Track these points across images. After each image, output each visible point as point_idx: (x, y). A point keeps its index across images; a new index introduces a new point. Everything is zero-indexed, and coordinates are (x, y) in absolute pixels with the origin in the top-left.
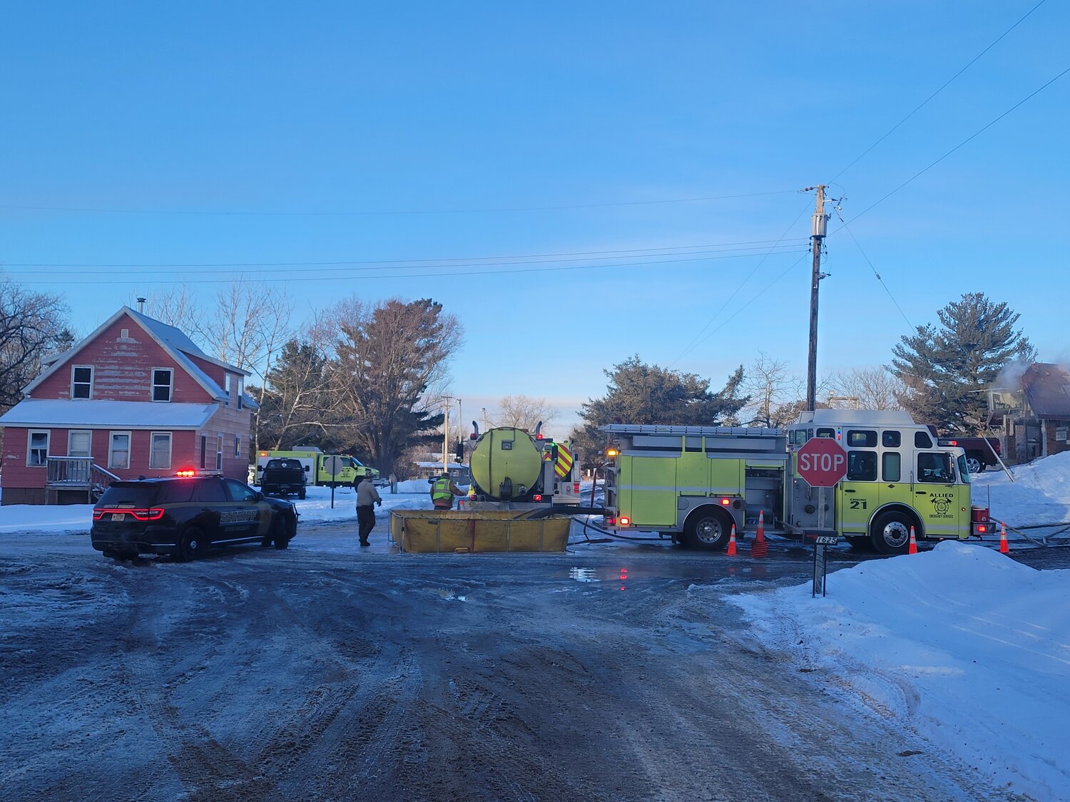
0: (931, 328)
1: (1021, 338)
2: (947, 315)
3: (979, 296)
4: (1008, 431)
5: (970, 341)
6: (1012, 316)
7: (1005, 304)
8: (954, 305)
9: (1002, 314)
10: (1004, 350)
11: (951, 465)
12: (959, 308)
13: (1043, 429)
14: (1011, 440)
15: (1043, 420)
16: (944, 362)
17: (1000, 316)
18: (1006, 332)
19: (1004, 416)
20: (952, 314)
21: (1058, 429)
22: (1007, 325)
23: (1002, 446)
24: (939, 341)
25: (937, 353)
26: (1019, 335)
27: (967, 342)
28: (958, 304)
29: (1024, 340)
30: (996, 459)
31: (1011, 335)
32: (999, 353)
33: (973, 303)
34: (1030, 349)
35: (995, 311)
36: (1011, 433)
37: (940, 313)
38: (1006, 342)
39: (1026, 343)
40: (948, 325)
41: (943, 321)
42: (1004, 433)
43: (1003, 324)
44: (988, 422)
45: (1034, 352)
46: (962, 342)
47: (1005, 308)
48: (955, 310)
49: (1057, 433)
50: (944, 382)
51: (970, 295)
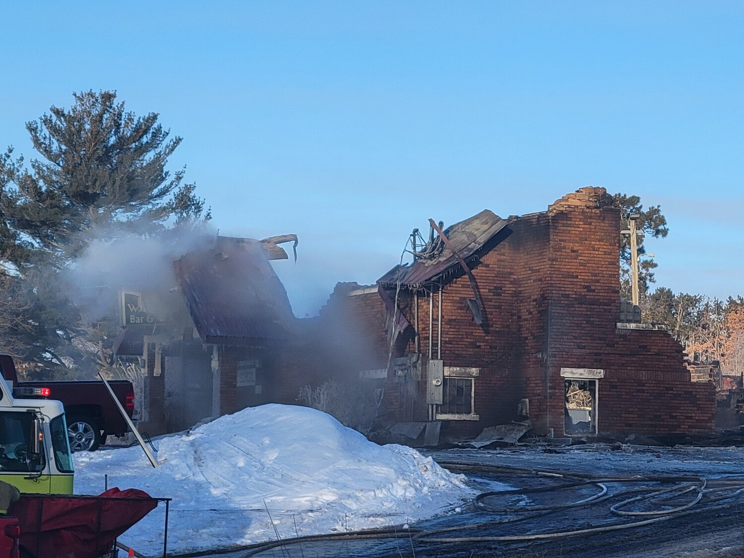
0: (14, 157)
1: (182, 184)
2: (46, 132)
3: (108, 97)
4: (151, 368)
5: (87, 187)
6: (167, 141)
7: (155, 117)
8: (58, 113)
9: (149, 135)
10: (150, 206)
11: (38, 436)
12: (70, 120)
13: (215, 364)
14: (155, 384)
15: (215, 347)
16: (36, 226)
17: (145, 140)
18: (156, 172)
19: (145, 337)
20: (55, 130)
21: (241, 363)
22: (158, 159)
23: (139, 398)
24: (28, 185)
25: (24, 208)
26: (179, 178)
27: (81, 188)
28: (66, 112)
29: (189, 188)
30: (127, 424)
31: (163, 179)
32: (141, 213)
33: (95, 112)
34: (198, 208)
35: (137, 130)
36: (157, 371)
37: (32, 129)
38: (155, 191)
39: (192, 195)
40: (47, 152)
41: (37, 143)
42: (144, 371)
43: (150, 156)
44: (115, 349)
45: (204, 213)
46: (74, 188)
47: (155, 125)
48: (62, 124)
49: (239, 372)
50: (36, 268)
51: (91, 95)
